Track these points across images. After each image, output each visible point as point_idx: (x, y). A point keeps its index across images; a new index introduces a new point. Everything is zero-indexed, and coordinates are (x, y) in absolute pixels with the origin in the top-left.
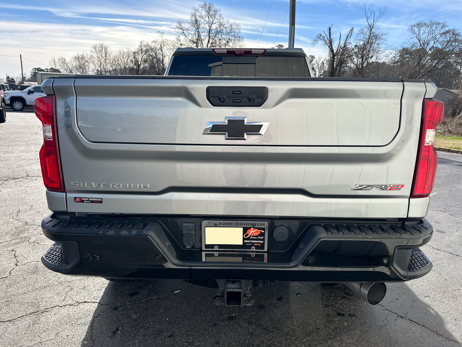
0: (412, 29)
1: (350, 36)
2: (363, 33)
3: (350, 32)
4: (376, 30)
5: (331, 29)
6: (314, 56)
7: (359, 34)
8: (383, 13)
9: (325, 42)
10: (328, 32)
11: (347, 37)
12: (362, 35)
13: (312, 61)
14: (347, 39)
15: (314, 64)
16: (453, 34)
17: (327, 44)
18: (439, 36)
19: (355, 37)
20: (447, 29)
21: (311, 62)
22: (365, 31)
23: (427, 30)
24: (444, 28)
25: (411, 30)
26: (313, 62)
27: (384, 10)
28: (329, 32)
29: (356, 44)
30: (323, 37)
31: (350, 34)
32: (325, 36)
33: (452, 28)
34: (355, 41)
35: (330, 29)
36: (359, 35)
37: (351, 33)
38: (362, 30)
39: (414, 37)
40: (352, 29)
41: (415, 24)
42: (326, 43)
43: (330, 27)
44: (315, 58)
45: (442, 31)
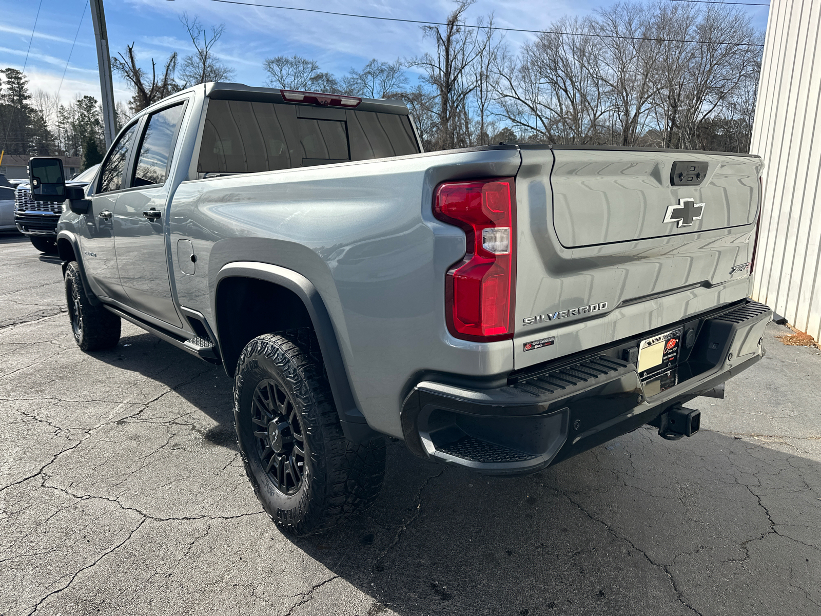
0: (270, 67)
1: (174, 67)
2: (192, 64)
3: (172, 60)
4: (214, 62)
5: (133, 49)
6: (95, 99)
7: (187, 66)
8: (219, 34)
9: (126, 74)
10: (128, 55)
11: (168, 68)
12: (191, 67)
13: (90, 107)
14: (169, 72)
15: (96, 113)
16: (328, 80)
17: (130, 78)
18: (310, 83)
19: (181, 70)
20: (319, 72)
21: (91, 110)
22: (196, 61)
23: (292, 71)
24: (314, 71)
25: (269, 69)
26: (95, 110)
27: (220, 28)
28: (130, 56)
29: (185, 83)
30: (121, 64)
31: (172, 64)
32: (124, 62)
33: (324, 72)
34: (182, 77)
35: (130, 50)
36: (188, 68)
37: (174, 62)
38: (191, 59)
39: (276, 81)
40: (174, 56)
41: (273, 59)
42: (128, 76)
43: (131, 47)
44: (96, 102)
45: (313, 75)
